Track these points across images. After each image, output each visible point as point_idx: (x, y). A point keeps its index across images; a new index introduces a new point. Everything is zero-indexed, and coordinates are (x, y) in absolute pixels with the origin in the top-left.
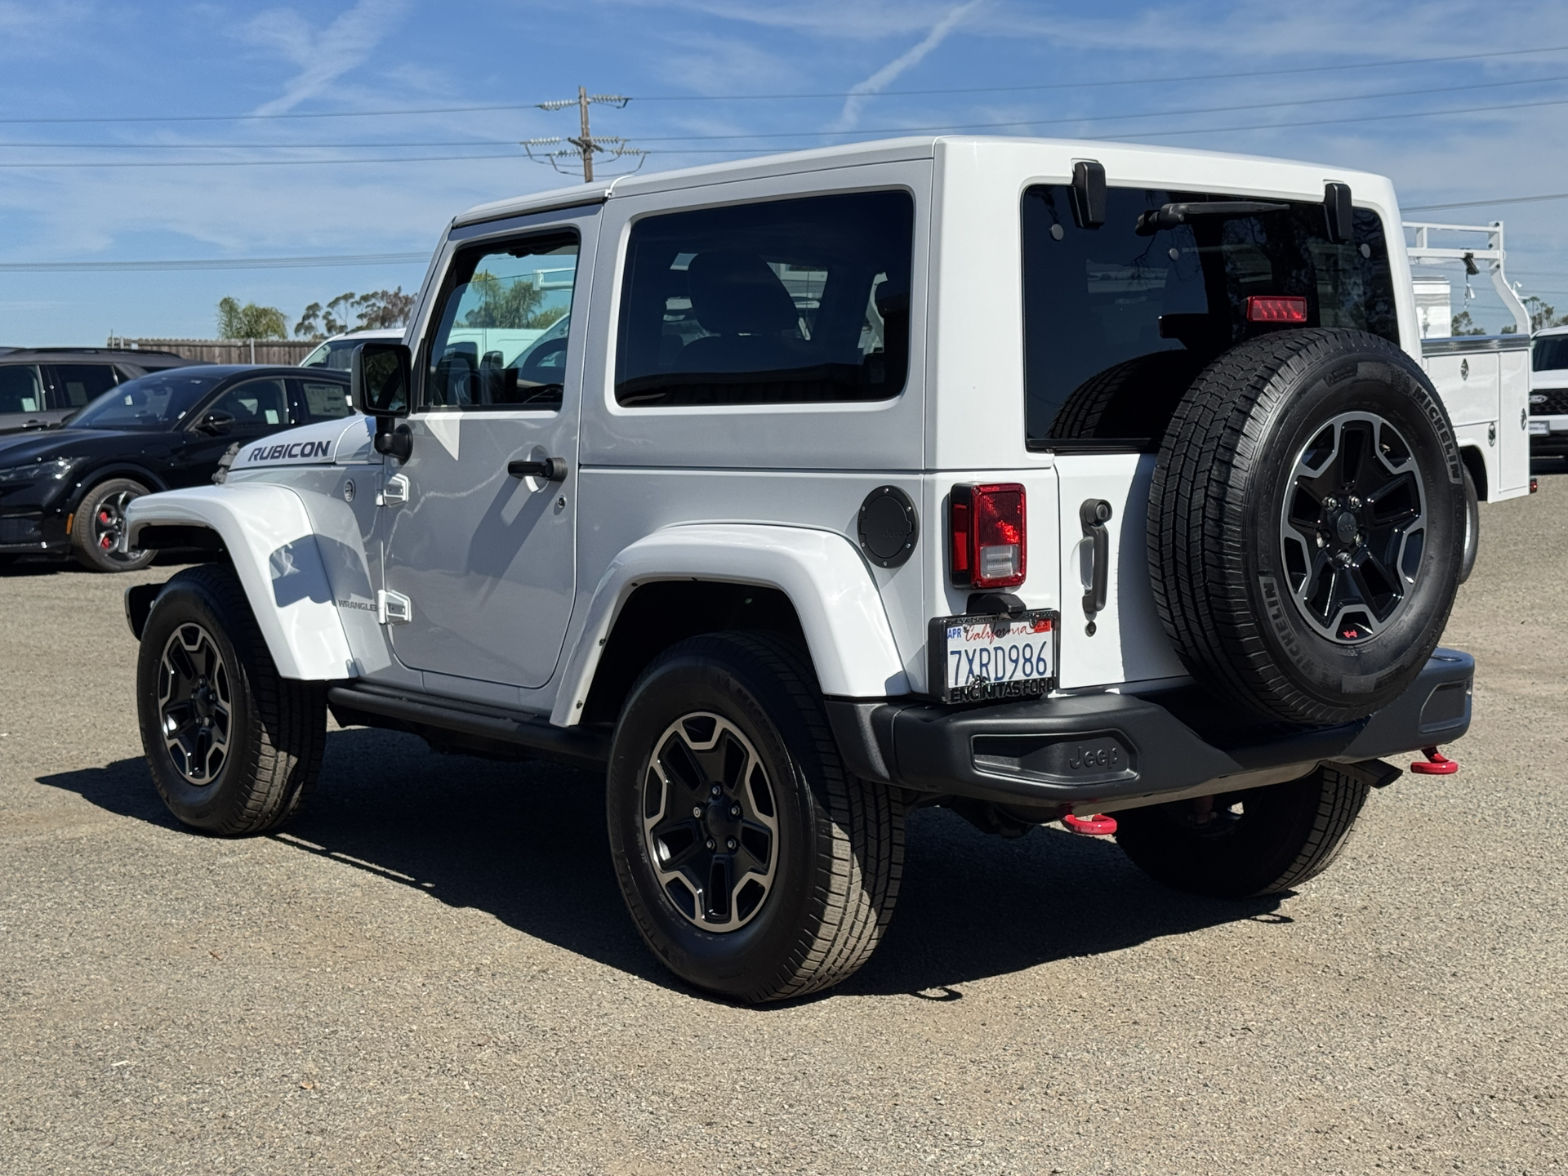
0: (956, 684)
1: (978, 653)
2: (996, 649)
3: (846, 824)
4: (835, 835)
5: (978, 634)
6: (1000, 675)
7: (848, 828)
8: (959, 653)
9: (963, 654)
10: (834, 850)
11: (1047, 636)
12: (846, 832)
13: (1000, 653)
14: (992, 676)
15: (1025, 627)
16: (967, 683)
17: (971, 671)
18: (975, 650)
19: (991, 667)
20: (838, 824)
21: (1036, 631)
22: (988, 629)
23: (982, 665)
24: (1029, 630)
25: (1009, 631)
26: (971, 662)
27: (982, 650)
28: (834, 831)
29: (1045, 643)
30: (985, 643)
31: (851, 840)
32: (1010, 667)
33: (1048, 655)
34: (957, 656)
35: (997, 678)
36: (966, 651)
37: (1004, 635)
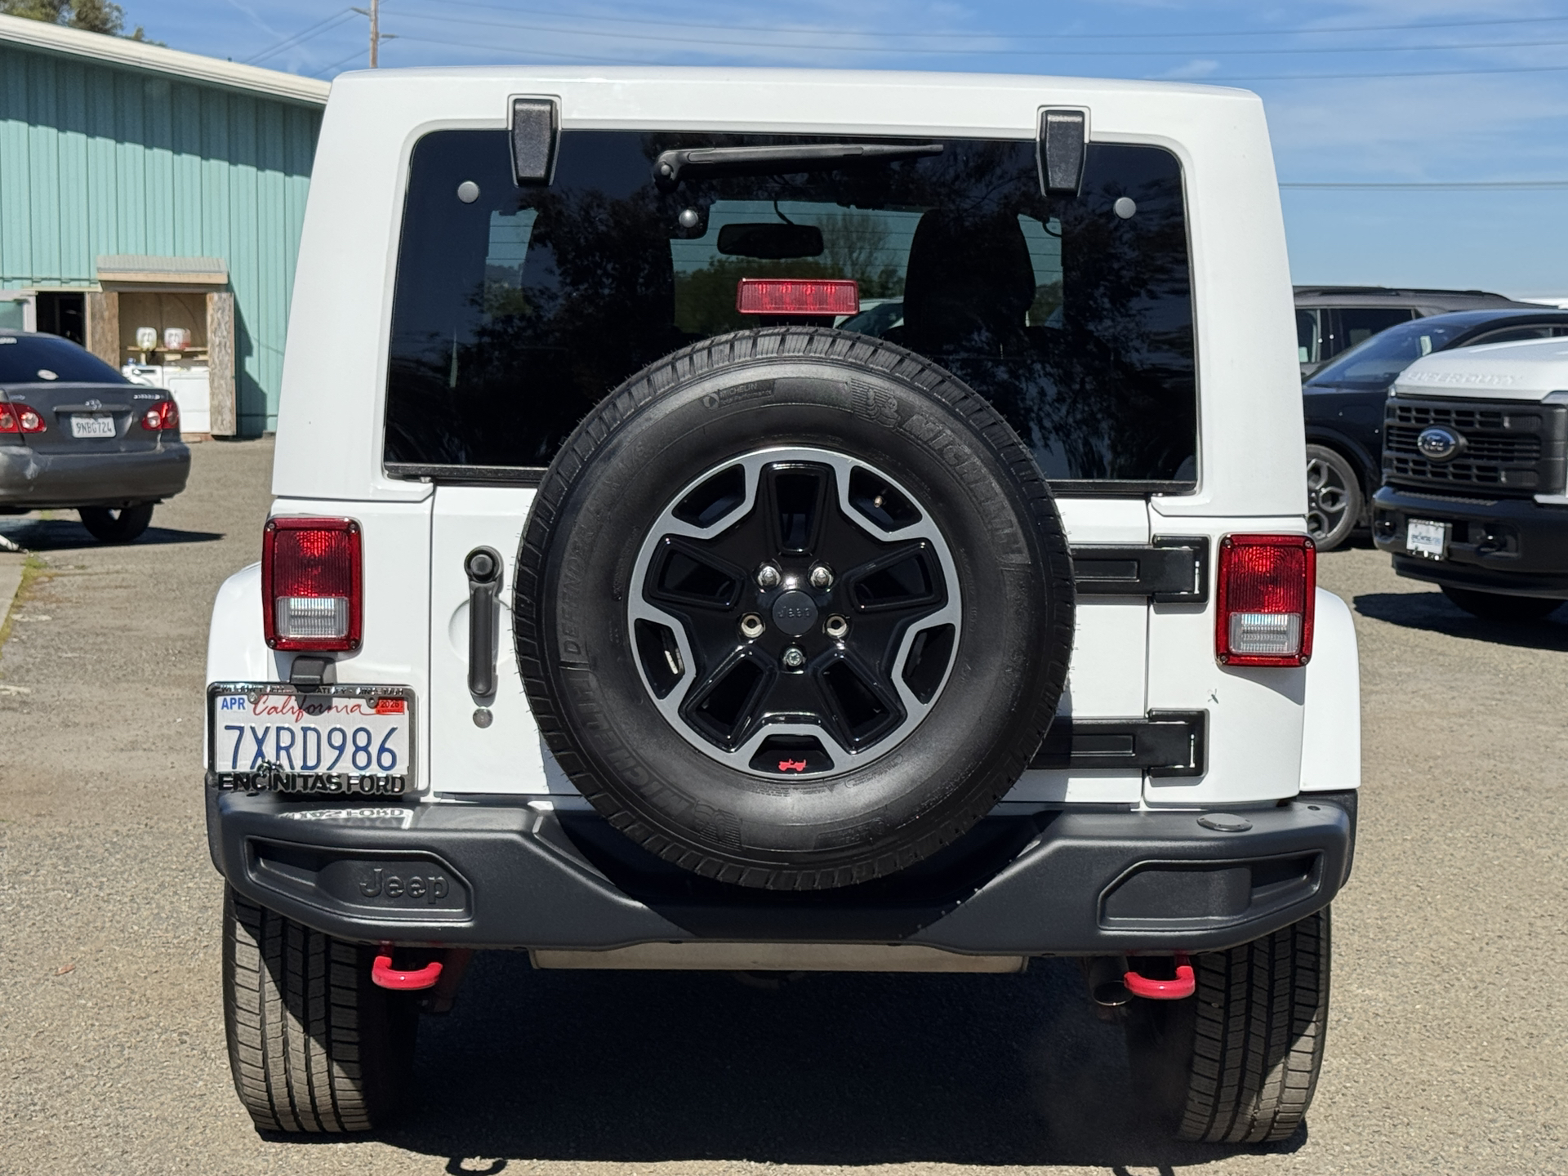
0: (234, 766)
1: (272, 735)
2: (305, 730)
3: (256, 928)
4: (239, 938)
5: (275, 708)
6: (311, 762)
7: (257, 932)
8: (241, 729)
9: (248, 734)
10: (237, 956)
11: (400, 720)
12: (254, 936)
13: (312, 736)
14: (298, 763)
15: (359, 706)
16: (252, 767)
17: (260, 754)
18: (267, 729)
19: (297, 752)
20: (243, 924)
21: (378, 712)
22: (293, 702)
23: (279, 748)
24: (365, 709)
25: (329, 708)
26: (260, 742)
27: (279, 729)
28: (238, 932)
29: (393, 730)
30: (288, 720)
31: (261, 947)
32: (329, 755)
33: (400, 744)
34: (237, 733)
35: (305, 767)
36: (253, 729)
37: (321, 712)
